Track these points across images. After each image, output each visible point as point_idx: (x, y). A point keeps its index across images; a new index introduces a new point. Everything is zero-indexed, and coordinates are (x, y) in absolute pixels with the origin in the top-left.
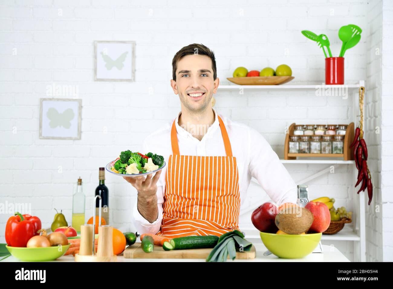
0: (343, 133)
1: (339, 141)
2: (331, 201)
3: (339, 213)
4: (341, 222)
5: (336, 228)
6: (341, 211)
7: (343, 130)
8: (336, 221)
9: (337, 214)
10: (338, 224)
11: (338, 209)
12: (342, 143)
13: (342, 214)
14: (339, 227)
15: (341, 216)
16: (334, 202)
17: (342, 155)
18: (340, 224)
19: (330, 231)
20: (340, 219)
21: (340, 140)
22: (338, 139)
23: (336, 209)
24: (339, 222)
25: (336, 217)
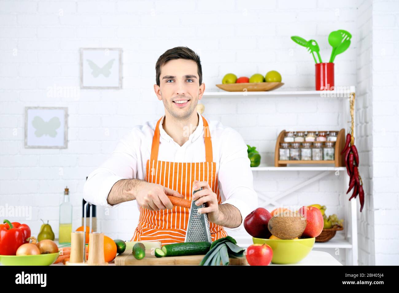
0: (334, 139)
1: (330, 148)
2: (323, 208)
3: (330, 220)
4: (333, 229)
5: (328, 235)
6: (333, 219)
7: (333, 136)
8: (328, 228)
9: (329, 221)
10: (329, 231)
11: (330, 217)
12: (333, 149)
13: (333, 221)
14: (330, 235)
15: (333, 224)
16: (325, 210)
17: (333, 162)
18: (331, 231)
19: (321, 239)
20: (332, 227)
21: (331, 146)
22: (329, 146)
23: (328, 216)
24: (330, 230)
25: (328, 224)
